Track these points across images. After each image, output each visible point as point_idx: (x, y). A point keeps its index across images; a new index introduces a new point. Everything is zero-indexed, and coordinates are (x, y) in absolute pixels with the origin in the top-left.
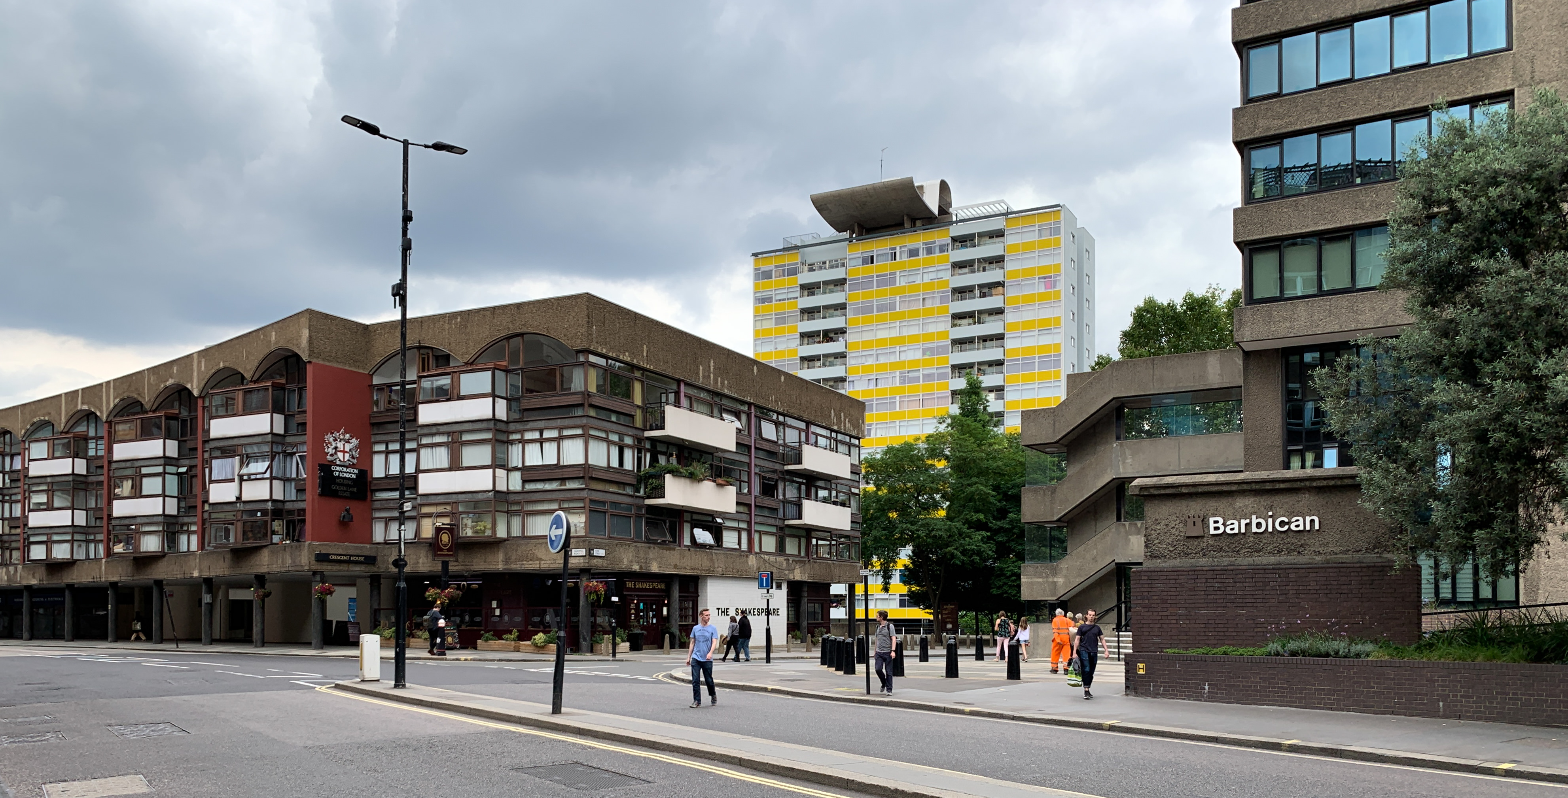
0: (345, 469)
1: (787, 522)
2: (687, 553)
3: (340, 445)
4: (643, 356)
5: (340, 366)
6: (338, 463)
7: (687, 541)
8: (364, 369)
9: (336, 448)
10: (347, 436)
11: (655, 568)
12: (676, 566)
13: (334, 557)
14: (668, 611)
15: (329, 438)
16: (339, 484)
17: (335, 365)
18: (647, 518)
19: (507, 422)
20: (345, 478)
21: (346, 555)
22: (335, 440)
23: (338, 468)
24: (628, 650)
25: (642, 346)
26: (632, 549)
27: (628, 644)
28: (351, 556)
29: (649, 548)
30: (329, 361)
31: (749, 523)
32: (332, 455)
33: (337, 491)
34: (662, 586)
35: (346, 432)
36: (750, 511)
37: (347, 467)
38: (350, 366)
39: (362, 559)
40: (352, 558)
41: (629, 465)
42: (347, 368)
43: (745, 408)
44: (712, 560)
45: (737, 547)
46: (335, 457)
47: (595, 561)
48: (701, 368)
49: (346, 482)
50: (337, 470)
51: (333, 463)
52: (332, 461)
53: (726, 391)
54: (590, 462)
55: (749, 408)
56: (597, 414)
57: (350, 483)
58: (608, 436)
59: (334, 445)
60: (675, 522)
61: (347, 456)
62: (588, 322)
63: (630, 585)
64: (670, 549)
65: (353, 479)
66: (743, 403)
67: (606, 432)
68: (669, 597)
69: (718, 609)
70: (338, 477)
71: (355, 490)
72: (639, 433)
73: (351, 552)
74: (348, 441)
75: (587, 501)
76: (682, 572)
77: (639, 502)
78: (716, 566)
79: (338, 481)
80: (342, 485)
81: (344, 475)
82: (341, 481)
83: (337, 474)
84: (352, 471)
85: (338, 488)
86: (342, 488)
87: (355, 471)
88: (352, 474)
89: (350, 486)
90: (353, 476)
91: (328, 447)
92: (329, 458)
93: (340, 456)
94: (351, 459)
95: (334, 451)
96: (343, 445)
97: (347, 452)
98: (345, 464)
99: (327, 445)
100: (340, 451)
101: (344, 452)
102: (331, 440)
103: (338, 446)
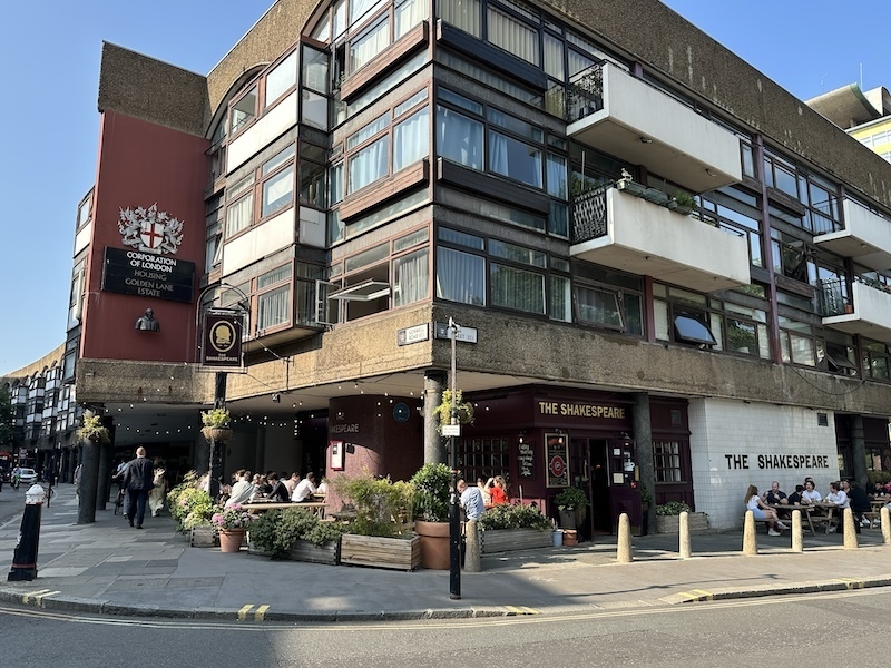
0: (152, 259)
1: (831, 318)
2: (663, 353)
3: (146, 226)
5: (155, 122)
6: (142, 248)
7: (661, 331)
8: (198, 131)
9: (139, 229)
10: (162, 216)
11: (597, 378)
12: (640, 375)
15: (128, 215)
16: (139, 278)
17: (146, 120)
18: (573, 279)
20: (153, 271)
22: (139, 218)
23: (139, 256)
29: (583, 337)
32: (131, 238)
33: (136, 287)
34: (615, 413)
35: (159, 210)
36: (770, 292)
37: (156, 256)
42: (167, 126)
44: (710, 370)
46: (137, 240)
48: (670, 53)
49: (156, 276)
50: (136, 260)
51: (133, 248)
52: (130, 246)
55: (755, 141)
57: (160, 277)
59: (136, 223)
61: (158, 241)
63: (548, 407)
64: (628, 343)
65: (167, 273)
69: (728, 457)
70: (140, 268)
71: (170, 288)
74: (164, 222)
76: (654, 387)
78: (719, 379)
79: (139, 273)
80: (145, 279)
81: (152, 266)
82: (146, 274)
83: (137, 263)
84: (165, 261)
85: (137, 282)
86: (145, 284)
87: (172, 262)
88: (167, 266)
89: (160, 282)
90: (167, 269)
91: (125, 227)
92: (126, 242)
93: (146, 239)
94: (165, 245)
95: (136, 233)
96: (153, 225)
97: (158, 236)
98: (155, 251)
99: (123, 223)
100: (146, 233)
101: (152, 235)
102: (132, 217)
103: (143, 225)
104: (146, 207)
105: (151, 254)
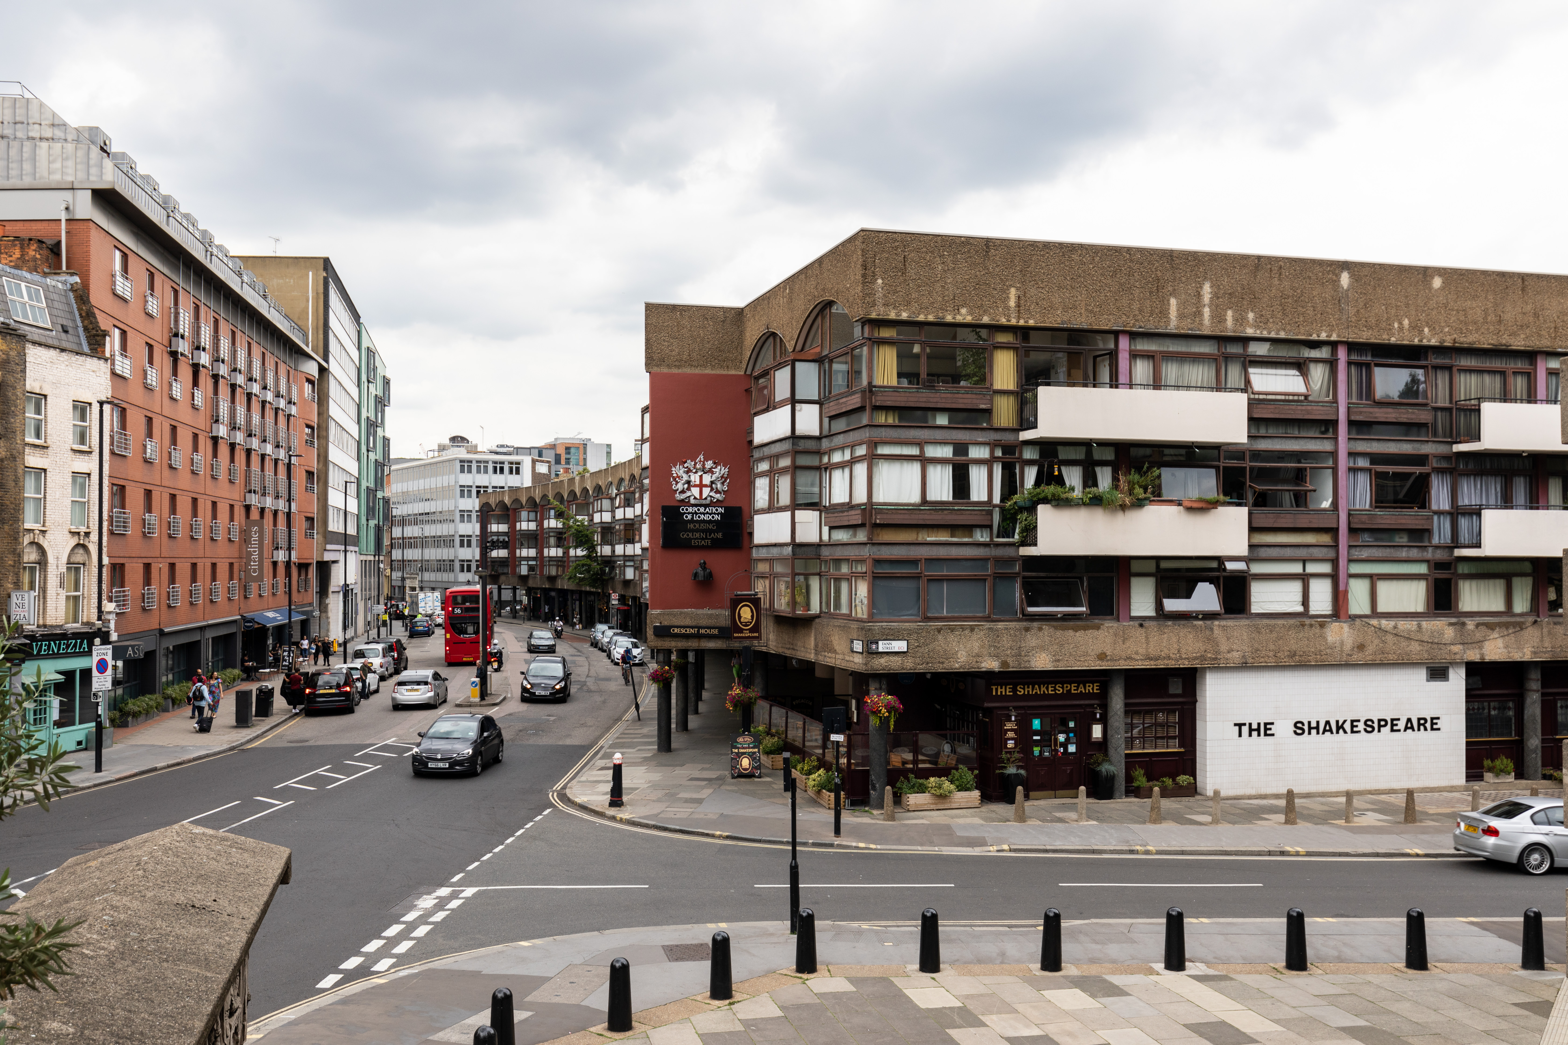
0: (702, 510)
1: (1458, 552)
2: (1145, 632)
3: (695, 478)
4: (1008, 308)
5: (697, 371)
6: (692, 501)
7: (1143, 610)
8: (737, 368)
9: (688, 482)
10: (709, 464)
12: (1105, 656)
13: (676, 630)
14: (1105, 732)
15: (678, 470)
16: (692, 531)
17: (688, 370)
18: (1024, 578)
19: (819, 438)
20: (704, 521)
21: (692, 627)
22: (688, 471)
23: (690, 510)
24: (977, 803)
25: (1005, 291)
26: (979, 634)
27: (976, 794)
28: (699, 628)
29: (1027, 629)
30: (679, 367)
31: (1335, 562)
32: (683, 492)
33: (691, 539)
34: (1080, 690)
35: (706, 459)
36: (1336, 539)
37: (706, 506)
38: (713, 367)
39: (716, 632)
40: (702, 631)
41: (978, 491)
42: (708, 371)
43: (1324, 353)
44: (1210, 640)
45: (1300, 609)
46: (688, 494)
47: (883, 661)
48: (1173, 301)
49: (703, 526)
50: (688, 514)
51: (685, 502)
52: (683, 500)
53: (1250, 332)
54: (875, 500)
55: (1334, 352)
56: (900, 420)
57: (711, 526)
58: (922, 451)
59: (685, 478)
60: (1112, 578)
61: (707, 491)
62: (864, 276)
64: (1085, 628)
65: (716, 521)
66: (1315, 345)
67: (920, 444)
68: (1105, 707)
69: (1240, 726)
70: (692, 521)
71: (720, 535)
72: (1008, 437)
73: (703, 623)
74: (711, 471)
75: (869, 562)
77: (1009, 552)
78: (1225, 649)
79: (692, 526)
80: (697, 531)
81: (702, 517)
82: (697, 526)
83: (690, 517)
84: (714, 510)
85: (690, 535)
86: (698, 535)
87: (720, 510)
88: (715, 514)
89: (711, 531)
90: (716, 517)
91: (677, 483)
92: (679, 497)
93: (695, 491)
94: (713, 494)
95: (686, 486)
96: (701, 477)
97: (706, 486)
98: (704, 502)
99: (675, 479)
100: (695, 486)
101: (701, 486)
102: (681, 472)
103: (692, 478)
104: (694, 459)
105: (701, 505)
